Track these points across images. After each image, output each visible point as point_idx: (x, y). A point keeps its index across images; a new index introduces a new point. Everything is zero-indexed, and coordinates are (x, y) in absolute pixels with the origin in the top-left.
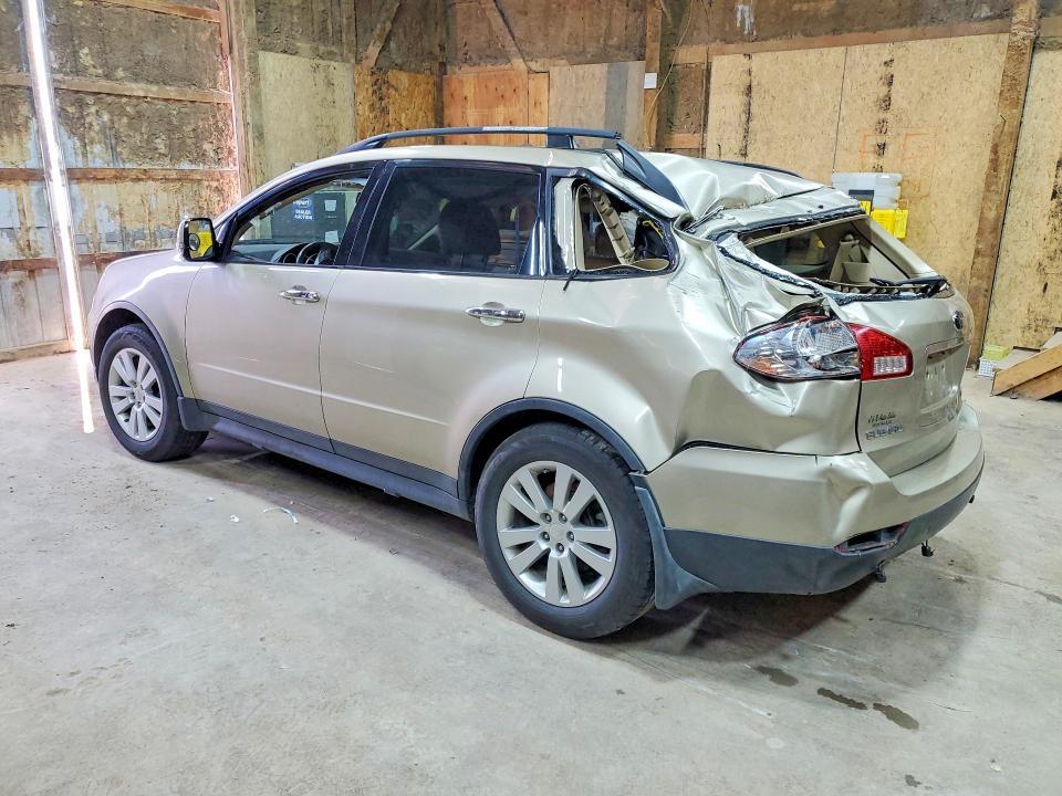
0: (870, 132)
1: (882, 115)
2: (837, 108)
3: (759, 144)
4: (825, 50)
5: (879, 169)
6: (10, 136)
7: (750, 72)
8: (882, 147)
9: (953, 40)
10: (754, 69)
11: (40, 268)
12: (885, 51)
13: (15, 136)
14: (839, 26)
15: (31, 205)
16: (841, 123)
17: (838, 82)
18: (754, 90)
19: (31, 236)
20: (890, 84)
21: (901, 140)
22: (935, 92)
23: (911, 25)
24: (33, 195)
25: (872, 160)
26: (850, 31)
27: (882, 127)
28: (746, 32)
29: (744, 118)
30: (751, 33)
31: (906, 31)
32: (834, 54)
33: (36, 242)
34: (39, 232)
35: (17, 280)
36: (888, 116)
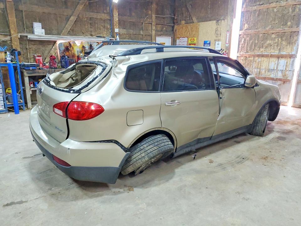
6: (290, 46)
11: (287, 82)
13: (291, 45)
15: (290, 64)
19: (287, 73)
24: (291, 61)
33: (288, 74)
34: (289, 72)
35: (280, 84)
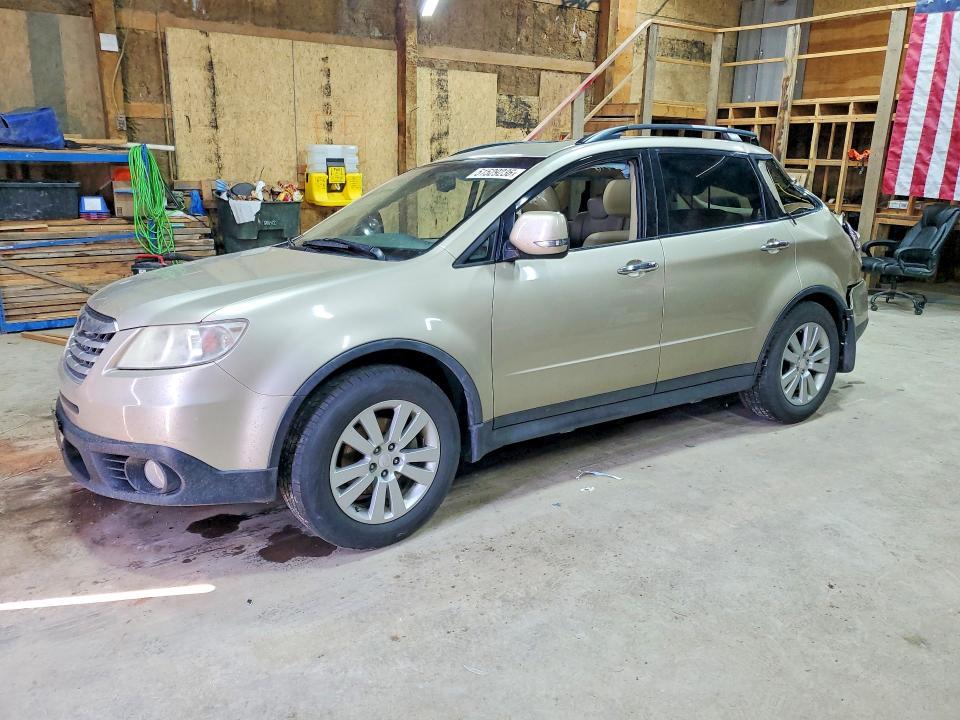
0: (320, 112)
1: (326, 100)
2: (292, 91)
3: (227, 118)
4: (275, 40)
5: (330, 142)
7: (209, 49)
8: (330, 125)
9: (365, 49)
10: (212, 46)
12: (322, 50)
14: (281, 20)
16: (297, 104)
17: (289, 70)
18: (216, 67)
20: (329, 75)
21: (342, 120)
22: (358, 86)
23: (335, 33)
25: (324, 134)
26: (292, 28)
27: (327, 109)
28: (194, 9)
29: (209, 92)
30: (199, 11)
31: (332, 37)
32: (282, 45)
36: (331, 100)
